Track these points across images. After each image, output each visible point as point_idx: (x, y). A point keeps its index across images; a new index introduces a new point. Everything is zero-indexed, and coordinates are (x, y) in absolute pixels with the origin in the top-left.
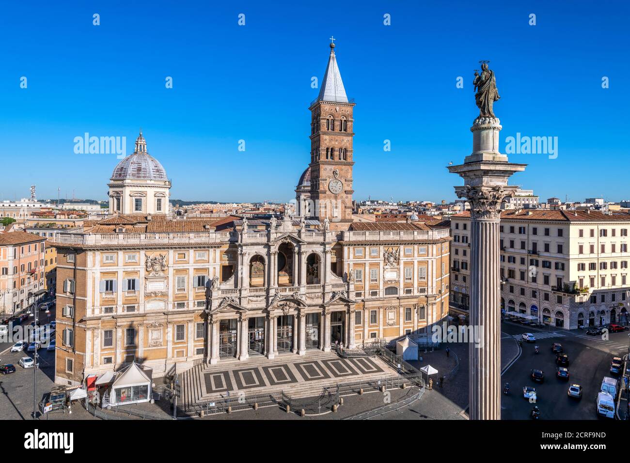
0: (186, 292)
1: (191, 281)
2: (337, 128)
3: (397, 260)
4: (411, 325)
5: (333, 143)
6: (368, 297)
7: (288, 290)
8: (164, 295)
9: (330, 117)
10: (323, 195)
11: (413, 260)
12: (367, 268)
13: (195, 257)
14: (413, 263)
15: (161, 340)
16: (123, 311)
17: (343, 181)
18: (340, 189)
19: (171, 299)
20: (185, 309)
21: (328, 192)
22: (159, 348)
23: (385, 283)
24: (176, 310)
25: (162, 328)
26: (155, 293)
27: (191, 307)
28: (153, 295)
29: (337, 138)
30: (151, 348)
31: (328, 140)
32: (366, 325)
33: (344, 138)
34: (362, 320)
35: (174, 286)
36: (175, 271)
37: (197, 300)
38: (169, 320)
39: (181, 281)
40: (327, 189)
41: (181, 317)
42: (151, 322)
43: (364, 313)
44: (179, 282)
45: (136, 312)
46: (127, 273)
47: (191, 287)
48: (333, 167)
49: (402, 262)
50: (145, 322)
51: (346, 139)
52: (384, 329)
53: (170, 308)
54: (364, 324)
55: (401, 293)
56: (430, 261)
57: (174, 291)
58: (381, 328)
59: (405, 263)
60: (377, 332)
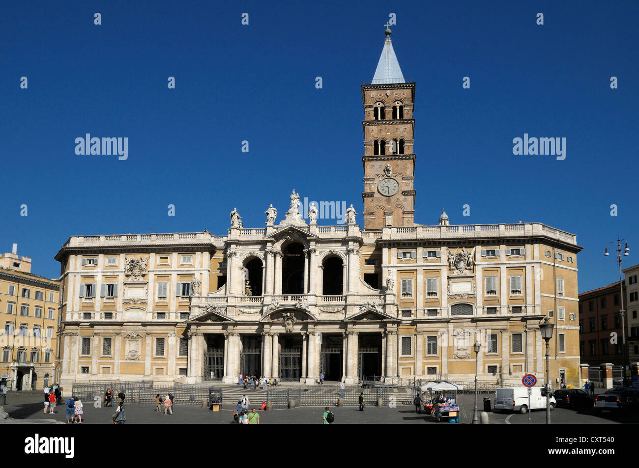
0: (167, 300)
1: (174, 289)
2: (389, 116)
3: (471, 265)
4: (496, 359)
5: (383, 134)
6: (421, 316)
7: (290, 298)
8: (144, 302)
9: (379, 104)
10: (370, 199)
11: (499, 266)
12: (420, 277)
13: (178, 262)
14: (497, 269)
15: (139, 353)
16: (101, 318)
17: (399, 179)
18: (394, 190)
19: (150, 307)
20: (166, 320)
21: (377, 195)
22: (137, 362)
23: (451, 297)
24: (156, 320)
25: (140, 340)
26: (134, 301)
27: (173, 318)
28: (131, 302)
29: (389, 128)
30: (128, 361)
31: (375, 132)
32: (420, 356)
33: (400, 126)
34: (412, 349)
35: (154, 293)
36: (156, 276)
37: (181, 310)
38: (148, 332)
39: (163, 289)
40: (376, 191)
41: (161, 329)
42: (129, 332)
43: (416, 340)
44: (160, 290)
45: (113, 320)
46: (107, 277)
47: (173, 295)
48: (384, 164)
49: (479, 269)
50: (122, 331)
51: (402, 127)
52: (449, 364)
53: (149, 318)
54: (416, 354)
55: (479, 313)
56: (528, 267)
57: (154, 300)
58: (445, 360)
59: (485, 270)
60: (437, 366)
